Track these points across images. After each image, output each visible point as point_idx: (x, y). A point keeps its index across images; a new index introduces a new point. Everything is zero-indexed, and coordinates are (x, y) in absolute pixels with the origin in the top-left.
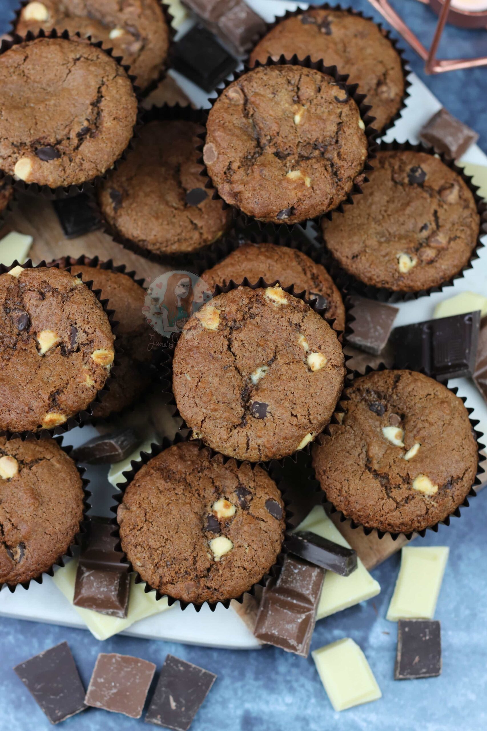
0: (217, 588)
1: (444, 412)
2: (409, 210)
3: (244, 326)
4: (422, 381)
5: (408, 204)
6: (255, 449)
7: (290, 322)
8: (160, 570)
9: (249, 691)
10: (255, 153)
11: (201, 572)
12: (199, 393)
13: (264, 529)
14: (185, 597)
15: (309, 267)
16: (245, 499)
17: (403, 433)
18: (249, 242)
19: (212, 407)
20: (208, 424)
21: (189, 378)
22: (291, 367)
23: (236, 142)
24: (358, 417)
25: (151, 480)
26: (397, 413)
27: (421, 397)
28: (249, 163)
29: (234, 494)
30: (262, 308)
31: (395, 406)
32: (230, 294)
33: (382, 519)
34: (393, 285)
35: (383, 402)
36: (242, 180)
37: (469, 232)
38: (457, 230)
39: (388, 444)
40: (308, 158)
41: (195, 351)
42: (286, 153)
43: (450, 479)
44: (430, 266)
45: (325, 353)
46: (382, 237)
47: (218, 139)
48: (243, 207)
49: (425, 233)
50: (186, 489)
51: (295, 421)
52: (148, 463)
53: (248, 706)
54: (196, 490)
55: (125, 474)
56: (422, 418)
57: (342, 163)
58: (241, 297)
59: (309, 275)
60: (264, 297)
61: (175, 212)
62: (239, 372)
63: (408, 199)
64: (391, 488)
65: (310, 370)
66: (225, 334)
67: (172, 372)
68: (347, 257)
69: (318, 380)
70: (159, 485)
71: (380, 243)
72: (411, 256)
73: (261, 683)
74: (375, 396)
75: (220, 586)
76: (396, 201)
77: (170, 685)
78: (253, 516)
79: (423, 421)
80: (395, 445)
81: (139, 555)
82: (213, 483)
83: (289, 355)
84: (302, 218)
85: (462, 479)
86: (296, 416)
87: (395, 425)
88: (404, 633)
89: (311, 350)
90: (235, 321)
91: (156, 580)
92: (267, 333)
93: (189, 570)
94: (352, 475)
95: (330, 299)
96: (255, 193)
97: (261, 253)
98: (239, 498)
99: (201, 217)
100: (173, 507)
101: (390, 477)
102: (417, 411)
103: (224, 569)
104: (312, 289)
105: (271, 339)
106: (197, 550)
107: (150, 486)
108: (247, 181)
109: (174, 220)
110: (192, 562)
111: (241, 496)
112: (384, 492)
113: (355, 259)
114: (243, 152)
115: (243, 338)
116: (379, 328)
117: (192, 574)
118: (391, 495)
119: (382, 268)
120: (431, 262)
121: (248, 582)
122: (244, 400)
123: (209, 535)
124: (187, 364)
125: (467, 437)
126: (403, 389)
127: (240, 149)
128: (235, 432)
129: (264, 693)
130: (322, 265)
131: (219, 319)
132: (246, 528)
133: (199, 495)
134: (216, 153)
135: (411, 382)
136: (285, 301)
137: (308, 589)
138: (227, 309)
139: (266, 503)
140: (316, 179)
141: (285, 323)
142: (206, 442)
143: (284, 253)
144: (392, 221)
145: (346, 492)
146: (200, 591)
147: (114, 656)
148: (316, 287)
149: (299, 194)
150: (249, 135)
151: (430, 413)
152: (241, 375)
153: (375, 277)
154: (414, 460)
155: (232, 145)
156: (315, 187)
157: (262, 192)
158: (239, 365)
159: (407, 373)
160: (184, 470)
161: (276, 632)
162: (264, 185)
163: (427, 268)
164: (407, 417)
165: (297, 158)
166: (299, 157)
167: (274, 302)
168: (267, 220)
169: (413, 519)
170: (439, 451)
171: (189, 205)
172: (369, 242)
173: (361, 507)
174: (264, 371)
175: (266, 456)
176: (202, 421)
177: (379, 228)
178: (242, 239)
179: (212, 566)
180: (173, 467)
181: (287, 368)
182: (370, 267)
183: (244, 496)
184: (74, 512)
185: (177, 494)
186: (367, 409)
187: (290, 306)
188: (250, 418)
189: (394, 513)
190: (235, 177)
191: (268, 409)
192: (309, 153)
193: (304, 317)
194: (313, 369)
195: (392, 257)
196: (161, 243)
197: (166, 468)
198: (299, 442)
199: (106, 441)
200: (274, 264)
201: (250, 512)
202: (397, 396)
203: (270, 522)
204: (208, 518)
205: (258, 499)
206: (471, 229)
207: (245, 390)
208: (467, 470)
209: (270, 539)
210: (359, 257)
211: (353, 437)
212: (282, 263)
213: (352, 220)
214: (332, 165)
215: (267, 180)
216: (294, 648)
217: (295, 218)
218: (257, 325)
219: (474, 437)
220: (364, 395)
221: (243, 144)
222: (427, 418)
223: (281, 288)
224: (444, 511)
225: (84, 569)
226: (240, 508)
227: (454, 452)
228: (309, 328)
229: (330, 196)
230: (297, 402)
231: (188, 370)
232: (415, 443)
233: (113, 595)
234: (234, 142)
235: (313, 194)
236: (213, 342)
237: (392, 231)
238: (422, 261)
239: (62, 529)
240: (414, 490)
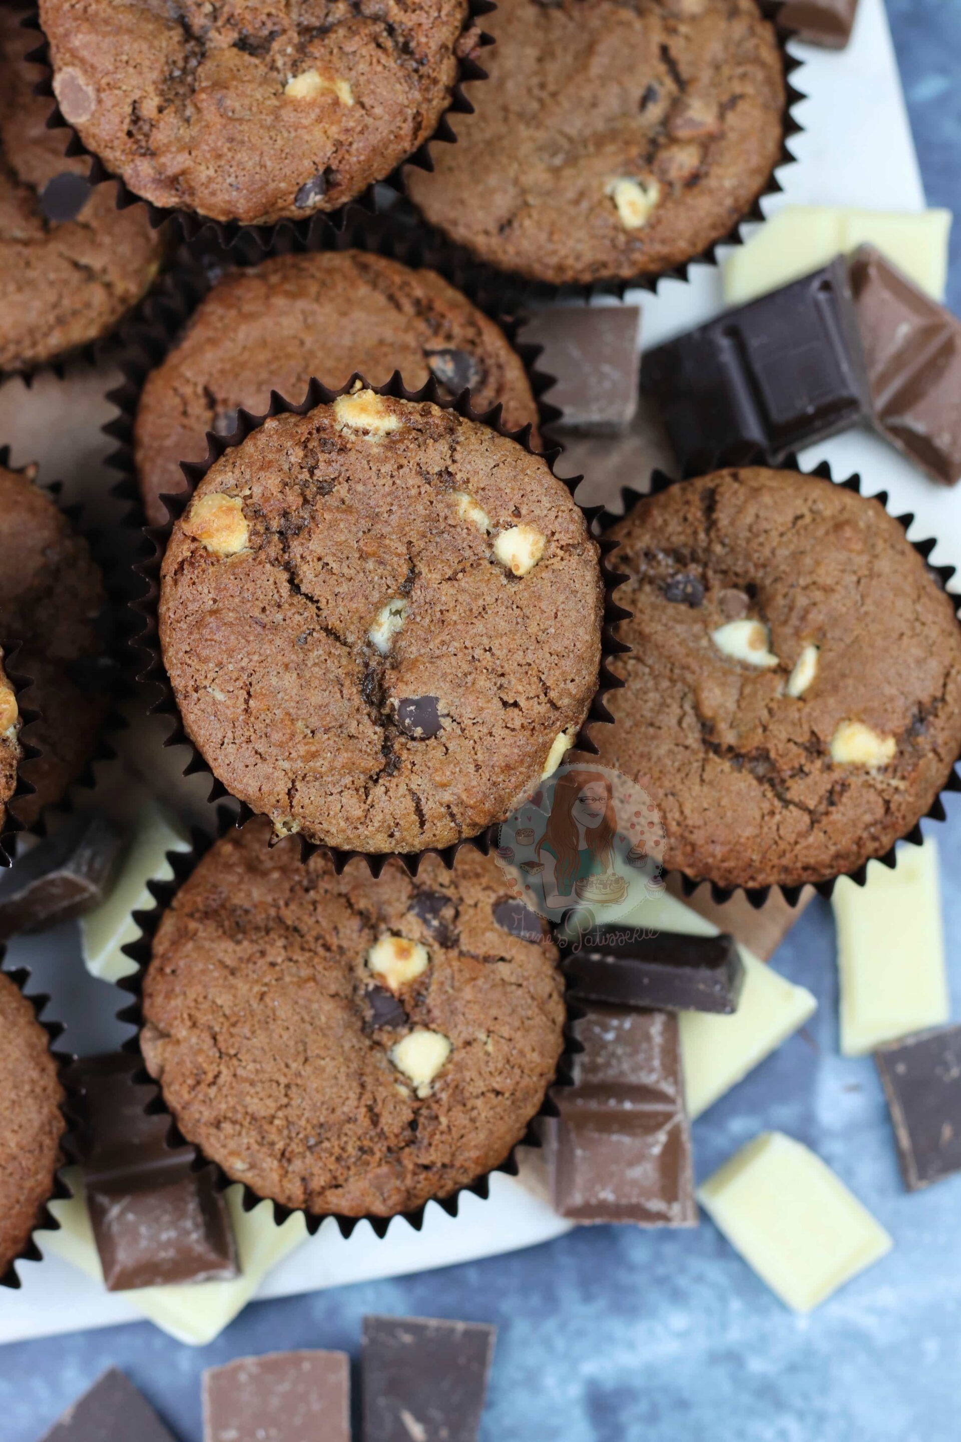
0: (447, 1160)
1: (851, 551)
2: (598, 65)
3: (313, 518)
4: (771, 489)
5: (590, 49)
6: (441, 817)
7: (422, 472)
8: (297, 1165)
9: (580, 1334)
10: (186, 59)
11: (397, 1136)
12: (259, 725)
13: (513, 979)
14: (379, 1209)
15: (401, 288)
16: (442, 920)
17: (765, 631)
18: (234, 269)
19: (302, 749)
20: (306, 794)
21: (220, 696)
22: (463, 584)
23: (131, 47)
24: (647, 630)
25: (199, 948)
26: (735, 586)
27: (781, 529)
28: (181, 90)
29: (411, 917)
30: (341, 459)
31: (724, 572)
32: (249, 447)
33: (785, 861)
34: (619, 265)
35: (695, 570)
36: (179, 139)
37: (760, 75)
38: (730, 79)
39: (738, 670)
40: (324, 31)
41: (213, 625)
42: (265, 32)
43: (915, 710)
44: (696, 191)
45: (533, 521)
46: (554, 154)
47: (85, 53)
48: (202, 206)
49: (655, 111)
50: (291, 944)
51: (516, 719)
52: (175, 903)
53: (590, 1368)
54: (317, 939)
55: (129, 950)
56: (802, 582)
57: (414, 17)
58: (280, 449)
59: (409, 308)
60: (338, 427)
61: (26, 251)
62: (337, 638)
63: (585, 37)
64: (783, 781)
65: (510, 575)
66: (273, 555)
67: (171, 693)
68: (487, 233)
69: (539, 598)
70: (221, 955)
71: (556, 171)
72: (640, 178)
73: (600, 1304)
74: (670, 561)
75: (453, 1155)
76: (559, 50)
77: (395, 1387)
78: (474, 957)
79: (805, 588)
80: (755, 668)
81: (232, 1144)
82: (350, 905)
83: (448, 555)
84: (359, 185)
85: (943, 700)
86: (515, 704)
87: (738, 615)
88: (897, 1080)
89: (496, 525)
90: (285, 514)
91: (295, 1189)
92: (375, 517)
93: (367, 1143)
94: (679, 776)
95: (479, 351)
96: (222, 163)
97: (272, 291)
98: (426, 922)
99: (95, 245)
100: (275, 1002)
101: (773, 755)
102: (783, 567)
103: (449, 1110)
104: (427, 340)
105: (389, 529)
106: (369, 1087)
107: (201, 966)
108: (193, 138)
109: (31, 274)
110: (367, 1122)
111: (429, 916)
112: (770, 794)
113: (507, 231)
114: (157, 65)
115: (319, 551)
116: (606, 368)
117: (376, 1149)
118: (788, 796)
119: (582, 234)
120: (693, 180)
121: (517, 1121)
122: (372, 703)
123: (384, 1038)
124: (206, 660)
125: (921, 591)
126: (732, 523)
127: (147, 63)
128: (378, 791)
129: (616, 1326)
130: (431, 267)
131: (246, 522)
132: (468, 993)
133: (327, 948)
134: (90, 90)
135: (746, 502)
136: (392, 423)
137: (651, 1070)
138: (257, 490)
139: (494, 912)
140: (362, 79)
141: (414, 480)
142: (313, 836)
143: (330, 271)
144: (566, 104)
145: (679, 824)
146: (409, 1182)
147: (241, 1368)
148: (436, 332)
149: (334, 130)
150: (157, 18)
151: (818, 563)
152: (345, 644)
153: (570, 261)
154: (815, 692)
155: (125, 58)
156: (367, 101)
157: (239, 156)
158: (333, 622)
159: (728, 480)
160: (269, 899)
161: (607, 1195)
162: (239, 137)
163: (690, 201)
164: (763, 588)
165: (296, 39)
166: (299, 33)
167: (366, 433)
168: (273, 218)
169: (860, 838)
170: (869, 652)
171: (53, 223)
172: (528, 180)
173: (726, 848)
174: (398, 612)
175: (474, 825)
176: (289, 793)
177: (541, 135)
178: (211, 266)
179: (416, 1112)
180: (239, 899)
181: (452, 591)
182: (550, 239)
183: (435, 912)
184: (38, 1090)
185: (273, 965)
186: (660, 601)
187: (409, 430)
188: (404, 745)
189: (811, 839)
190: (160, 137)
191: (441, 708)
192: (322, 15)
193: (453, 450)
194: (516, 573)
195: (596, 197)
196: (18, 342)
197: (223, 906)
198: (542, 765)
199: (52, 876)
200: (315, 307)
201: (464, 948)
202: (724, 545)
203: (521, 957)
204: (368, 995)
205: (471, 911)
206: (763, 65)
207: (367, 676)
208: (947, 675)
209: (533, 998)
210: (516, 224)
211: (651, 684)
212: (332, 300)
213: (469, 134)
214: (391, 30)
215: (240, 120)
216: (661, 1216)
217: (342, 193)
218: (345, 507)
219: (935, 582)
220: (643, 567)
221: (151, 47)
222: (814, 577)
223: (370, 392)
224: (926, 790)
225: (103, 1200)
226: (436, 946)
227: (905, 640)
228: (476, 473)
229: (410, 112)
230: (507, 668)
231: (211, 675)
232: (803, 648)
233: (195, 1238)
234: (126, 48)
235: (369, 121)
236: (250, 585)
237: (572, 131)
238: (670, 184)
239: (24, 1142)
240: (840, 765)
